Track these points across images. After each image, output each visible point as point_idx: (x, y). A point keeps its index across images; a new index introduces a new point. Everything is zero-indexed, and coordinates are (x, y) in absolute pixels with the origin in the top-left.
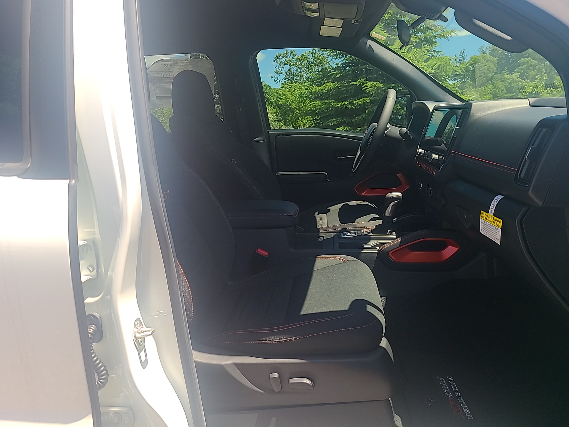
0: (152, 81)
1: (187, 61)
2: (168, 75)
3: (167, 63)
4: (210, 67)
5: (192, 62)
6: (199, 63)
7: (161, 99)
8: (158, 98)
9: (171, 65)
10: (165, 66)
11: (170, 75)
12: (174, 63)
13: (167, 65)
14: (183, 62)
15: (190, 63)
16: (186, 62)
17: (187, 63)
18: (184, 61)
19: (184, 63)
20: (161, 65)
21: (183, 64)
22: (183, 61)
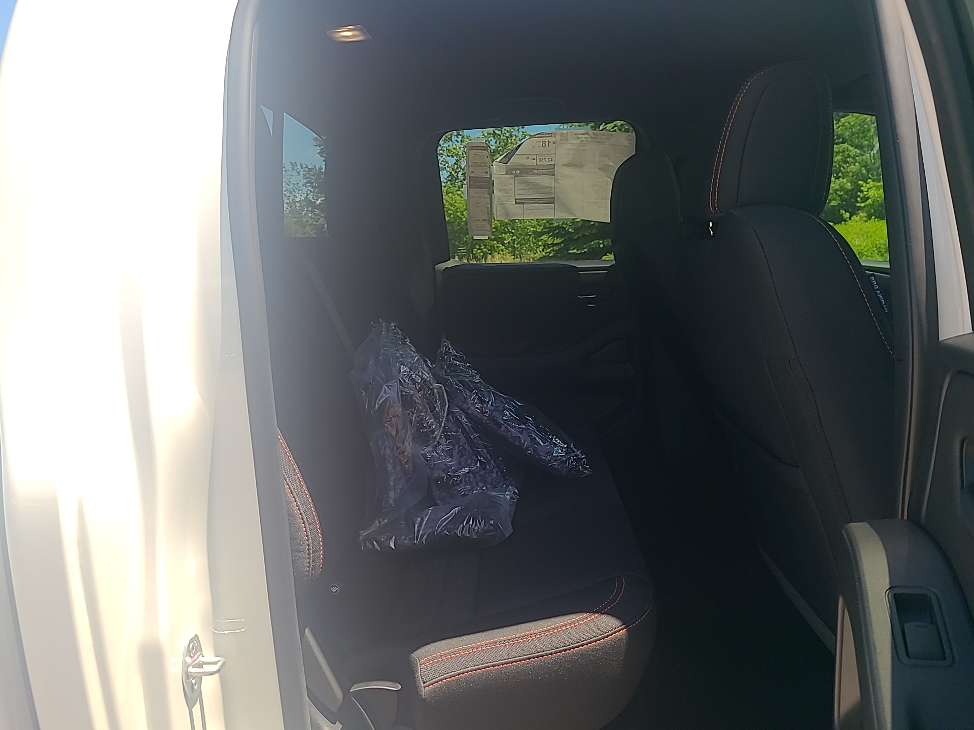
0: (514, 172)
1: (587, 136)
2: (547, 160)
3: (547, 139)
4: (628, 145)
5: (596, 137)
6: (610, 139)
7: (523, 204)
8: (518, 201)
9: (554, 143)
10: (544, 145)
11: (550, 160)
12: (561, 140)
13: (547, 144)
14: (578, 138)
15: (592, 138)
16: (584, 136)
17: (587, 139)
18: (580, 136)
19: (581, 139)
20: (536, 142)
21: (578, 141)
22: (579, 134)
